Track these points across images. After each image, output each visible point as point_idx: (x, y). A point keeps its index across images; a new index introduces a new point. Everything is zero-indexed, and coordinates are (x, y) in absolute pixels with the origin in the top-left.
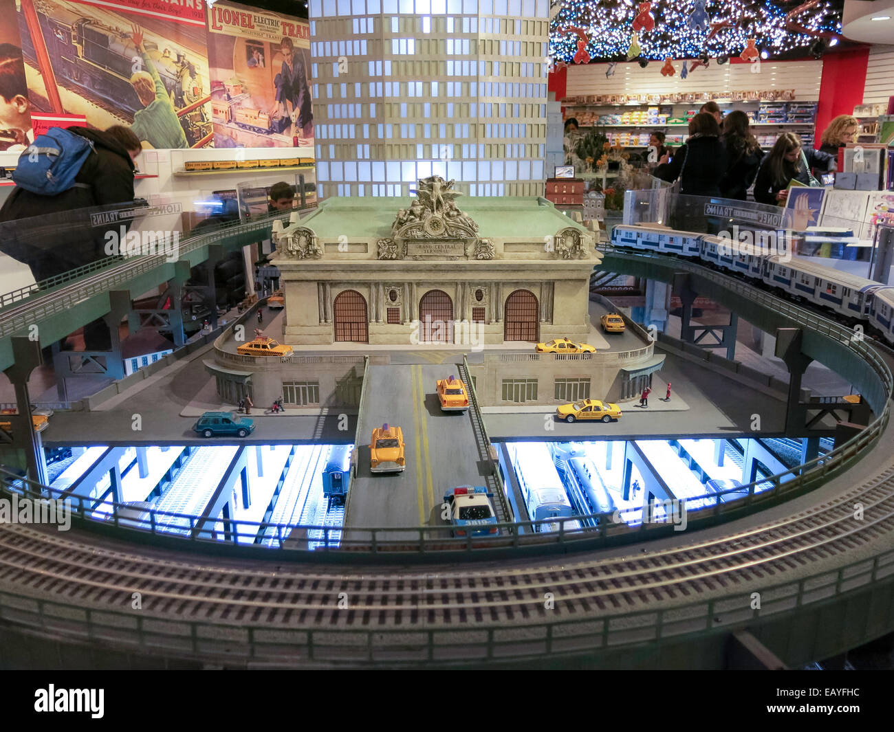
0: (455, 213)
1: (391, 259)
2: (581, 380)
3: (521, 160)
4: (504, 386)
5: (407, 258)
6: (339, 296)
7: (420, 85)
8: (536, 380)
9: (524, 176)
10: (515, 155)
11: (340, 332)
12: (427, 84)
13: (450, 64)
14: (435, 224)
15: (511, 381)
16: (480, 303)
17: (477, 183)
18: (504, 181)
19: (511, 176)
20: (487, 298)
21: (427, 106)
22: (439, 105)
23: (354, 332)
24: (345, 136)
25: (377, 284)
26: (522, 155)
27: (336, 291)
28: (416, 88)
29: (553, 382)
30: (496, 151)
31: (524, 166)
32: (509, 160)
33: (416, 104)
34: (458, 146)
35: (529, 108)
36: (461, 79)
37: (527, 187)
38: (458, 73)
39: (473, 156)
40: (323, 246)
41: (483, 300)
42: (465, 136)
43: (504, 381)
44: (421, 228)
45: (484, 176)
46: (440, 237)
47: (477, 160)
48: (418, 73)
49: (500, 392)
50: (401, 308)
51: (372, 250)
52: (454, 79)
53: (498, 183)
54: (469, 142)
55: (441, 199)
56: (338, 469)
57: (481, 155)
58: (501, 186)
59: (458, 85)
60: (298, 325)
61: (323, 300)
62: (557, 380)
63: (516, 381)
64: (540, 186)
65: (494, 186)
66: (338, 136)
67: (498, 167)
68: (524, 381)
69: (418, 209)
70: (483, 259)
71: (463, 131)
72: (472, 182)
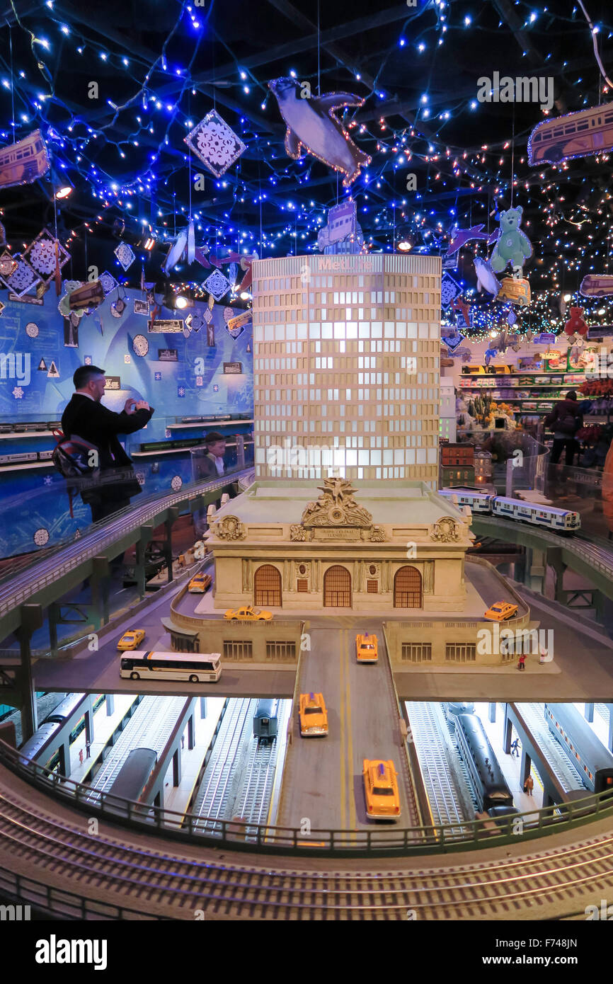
0: (353, 505)
1: (302, 541)
2: (468, 644)
3: (419, 448)
4: (404, 648)
5: (314, 540)
6: (259, 569)
7: (336, 391)
8: (430, 644)
9: (421, 461)
10: (414, 445)
11: (259, 598)
12: (342, 392)
13: (361, 375)
14: (337, 514)
15: (409, 644)
16: (373, 576)
17: (382, 467)
18: (405, 465)
19: (410, 461)
20: (380, 572)
21: (343, 407)
22: (351, 406)
23: (270, 599)
24: (278, 430)
25: (289, 560)
26: (419, 444)
27: (258, 565)
28: (333, 394)
29: (444, 646)
30: (397, 441)
31: (421, 453)
32: (408, 448)
33: (333, 405)
34: (367, 437)
35: (424, 407)
36: (370, 386)
37: (423, 469)
38: (367, 382)
39: (379, 445)
40: (247, 530)
41: (376, 574)
42: (373, 430)
43: (403, 644)
44: (325, 515)
45: (388, 462)
46: (341, 525)
47: (382, 449)
48: (337, 382)
49: (400, 652)
50: (309, 580)
51: (286, 532)
52: (364, 386)
53: (399, 466)
54: (375, 434)
55: (342, 494)
56: (266, 715)
57: (386, 445)
58: (402, 469)
59: (367, 391)
60: (225, 592)
61: (245, 573)
62: (447, 644)
63: (413, 644)
64: (434, 469)
65: (397, 469)
66: (273, 429)
67: (399, 454)
68: (420, 644)
69: (322, 503)
70: (376, 541)
71: (371, 426)
72: (378, 466)
